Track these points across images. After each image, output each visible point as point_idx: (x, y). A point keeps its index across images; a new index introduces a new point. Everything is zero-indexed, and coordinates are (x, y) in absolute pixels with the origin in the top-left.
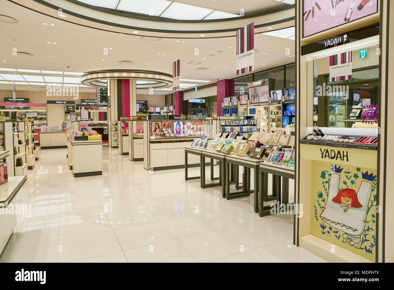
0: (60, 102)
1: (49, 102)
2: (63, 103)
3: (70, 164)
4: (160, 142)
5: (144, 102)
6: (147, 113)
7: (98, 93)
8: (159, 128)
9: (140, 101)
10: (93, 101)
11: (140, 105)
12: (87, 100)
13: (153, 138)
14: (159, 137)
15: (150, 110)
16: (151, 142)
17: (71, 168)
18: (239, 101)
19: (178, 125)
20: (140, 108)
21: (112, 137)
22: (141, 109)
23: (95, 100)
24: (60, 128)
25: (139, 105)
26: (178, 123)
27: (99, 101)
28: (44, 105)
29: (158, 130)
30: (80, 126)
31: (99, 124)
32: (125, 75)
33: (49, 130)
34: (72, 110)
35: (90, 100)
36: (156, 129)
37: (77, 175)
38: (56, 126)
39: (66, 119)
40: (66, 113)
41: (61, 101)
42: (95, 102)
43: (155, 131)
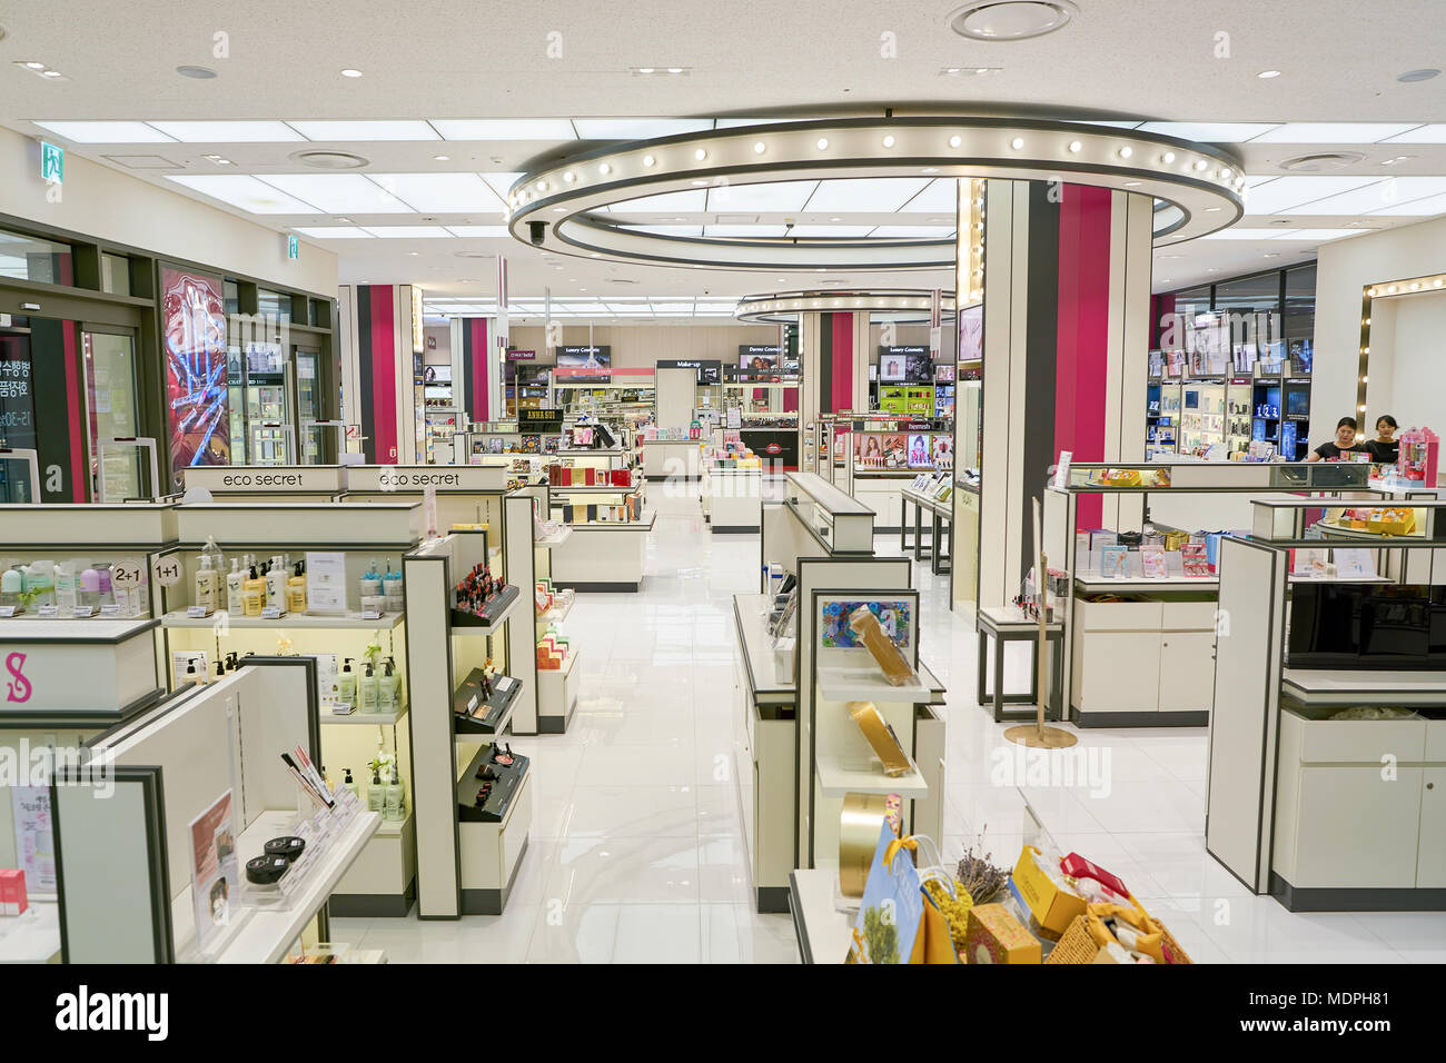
0: (685, 365)
1: (662, 364)
2: (692, 367)
3: (706, 513)
4: (879, 477)
5: (922, 350)
6: (932, 384)
7: (783, 332)
8: (876, 447)
9: (910, 347)
10: (772, 350)
11: (910, 358)
12: (754, 347)
13: (860, 468)
14: (874, 467)
15: (941, 376)
16: (855, 476)
17: (708, 519)
18: (1165, 368)
19: (919, 443)
20: (910, 369)
21: (806, 459)
22: (913, 372)
23: (775, 347)
24: (686, 432)
25: (907, 361)
26: (919, 439)
27: (786, 355)
28: (652, 372)
29: (874, 452)
30: (725, 439)
31: (781, 421)
32: (837, 303)
33: (663, 437)
34: (715, 375)
35: (764, 347)
36: (870, 449)
37: (717, 530)
38: (677, 427)
39: (698, 403)
40: (699, 384)
41: (688, 362)
42: (775, 353)
43: (868, 454)
